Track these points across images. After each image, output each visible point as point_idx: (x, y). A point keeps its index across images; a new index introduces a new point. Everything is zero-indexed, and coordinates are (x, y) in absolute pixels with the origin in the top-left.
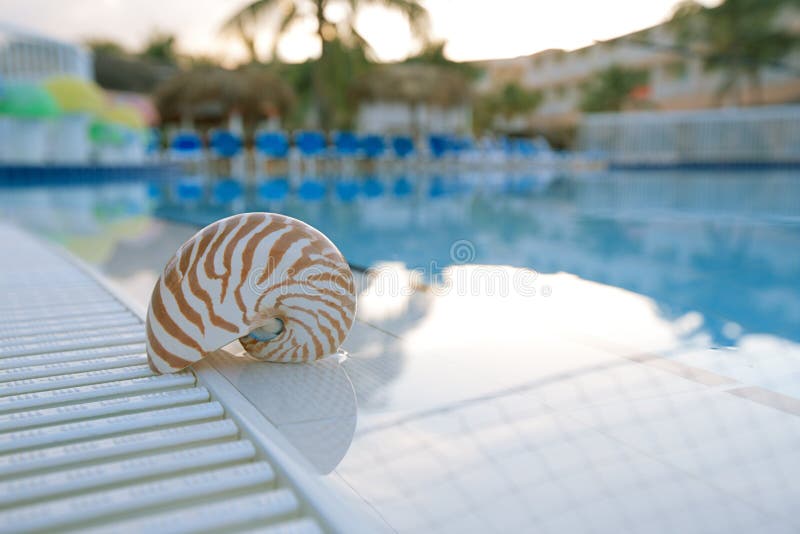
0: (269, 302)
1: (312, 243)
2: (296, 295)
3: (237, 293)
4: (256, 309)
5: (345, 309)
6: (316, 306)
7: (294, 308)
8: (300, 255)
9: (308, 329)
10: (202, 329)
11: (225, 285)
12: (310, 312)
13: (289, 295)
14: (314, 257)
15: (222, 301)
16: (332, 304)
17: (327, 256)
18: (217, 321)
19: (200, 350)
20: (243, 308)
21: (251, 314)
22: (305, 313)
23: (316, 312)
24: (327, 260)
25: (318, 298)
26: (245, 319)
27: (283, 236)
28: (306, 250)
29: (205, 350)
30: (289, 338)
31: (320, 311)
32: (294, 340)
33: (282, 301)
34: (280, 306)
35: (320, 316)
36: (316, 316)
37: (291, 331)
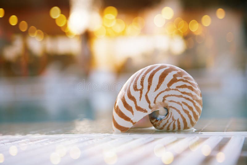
0: (160, 99)
1: (178, 73)
2: (171, 95)
3: (146, 96)
4: (155, 102)
5: (195, 101)
6: (181, 100)
7: (171, 101)
8: (172, 77)
9: (178, 111)
10: (132, 112)
11: (141, 93)
12: (178, 103)
13: (168, 96)
14: (178, 78)
15: (140, 100)
16: (188, 99)
17: (185, 78)
18: (138, 108)
19: (132, 122)
20: (149, 102)
21: (152, 104)
22: (176, 104)
23: (181, 103)
24: (184, 79)
25: (181, 96)
26: (150, 107)
27: (165, 70)
28: (175, 76)
29: (134, 122)
30: (171, 117)
31: (183, 102)
32: (173, 117)
33: (165, 98)
34: (165, 101)
35: (183, 104)
36: (181, 105)
37: (171, 113)
